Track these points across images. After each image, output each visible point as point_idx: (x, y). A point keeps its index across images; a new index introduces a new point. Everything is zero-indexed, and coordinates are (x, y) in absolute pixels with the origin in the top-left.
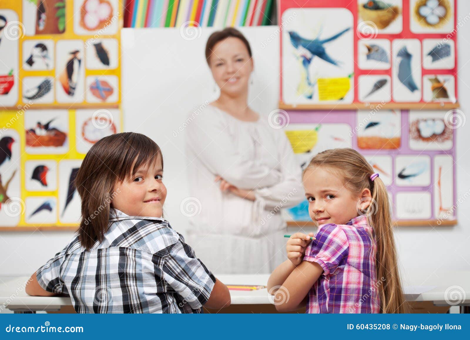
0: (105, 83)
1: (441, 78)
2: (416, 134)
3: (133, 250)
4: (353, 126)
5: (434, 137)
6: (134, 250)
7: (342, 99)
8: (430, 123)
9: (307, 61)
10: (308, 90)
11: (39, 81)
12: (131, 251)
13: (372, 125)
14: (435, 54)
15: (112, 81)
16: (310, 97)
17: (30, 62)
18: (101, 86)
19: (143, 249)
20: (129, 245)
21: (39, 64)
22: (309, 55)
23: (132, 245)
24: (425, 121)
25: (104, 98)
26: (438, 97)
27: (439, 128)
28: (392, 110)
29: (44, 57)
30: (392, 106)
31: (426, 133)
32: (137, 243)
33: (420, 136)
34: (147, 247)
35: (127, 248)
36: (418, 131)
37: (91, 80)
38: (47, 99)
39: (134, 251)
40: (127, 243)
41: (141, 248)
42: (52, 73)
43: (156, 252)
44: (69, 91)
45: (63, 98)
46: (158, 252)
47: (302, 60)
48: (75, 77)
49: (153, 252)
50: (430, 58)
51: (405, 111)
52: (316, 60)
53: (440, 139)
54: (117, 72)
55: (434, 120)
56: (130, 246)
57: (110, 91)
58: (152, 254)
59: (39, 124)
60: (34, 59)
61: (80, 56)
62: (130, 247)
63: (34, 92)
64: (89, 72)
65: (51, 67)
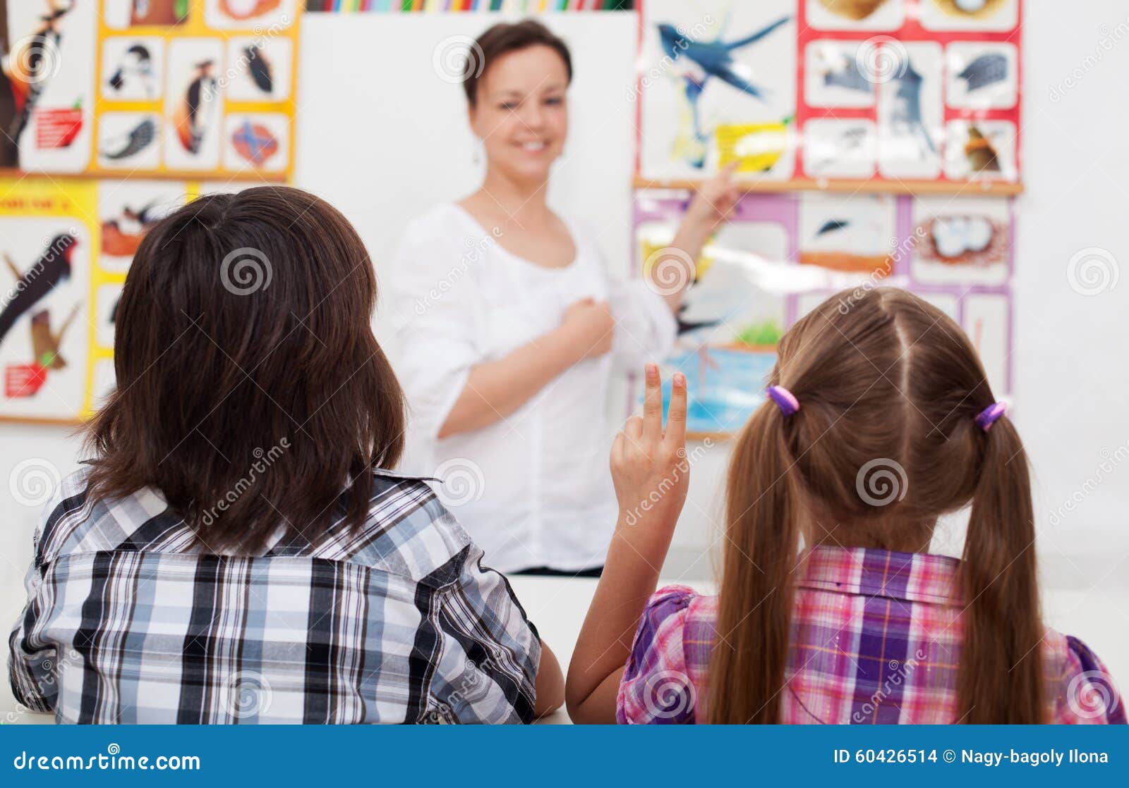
0: (262, 130)
1: (986, 128)
2: (927, 249)
3: (359, 568)
4: (792, 228)
5: (968, 255)
6: (364, 569)
7: (767, 169)
8: (959, 224)
9: (694, 89)
10: (695, 151)
11: (131, 122)
12: (354, 572)
13: (832, 226)
14: (975, 75)
15: (277, 126)
16: (700, 165)
17: (117, 82)
18: (255, 136)
19: (391, 565)
20: (345, 554)
21: (134, 87)
22: (698, 73)
23: (355, 551)
24: (948, 219)
25: (259, 161)
26: (977, 169)
27: (978, 237)
28: (876, 196)
29: (145, 73)
30: (878, 186)
31: (950, 245)
32: (369, 546)
33: (936, 253)
34: (401, 561)
35: (340, 563)
36: (933, 242)
37: (235, 123)
38: (146, 159)
39: (364, 573)
40: (338, 547)
41: (384, 564)
42: (158, 105)
43: (424, 576)
44: (191, 143)
45: (178, 158)
46: (431, 574)
47: (683, 85)
48: (203, 115)
49: (418, 576)
50: (963, 84)
51: (905, 198)
52: (715, 86)
53: (979, 259)
54: (287, 109)
55: (967, 219)
56: (350, 556)
57: (271, 147)
58: (415, 582)
59: (128, 212)
60: (124, 77)
61: (214, 72)
62: (350, 561)
63: (121, 143)
64: (231, 107)
65: (157, 92)
